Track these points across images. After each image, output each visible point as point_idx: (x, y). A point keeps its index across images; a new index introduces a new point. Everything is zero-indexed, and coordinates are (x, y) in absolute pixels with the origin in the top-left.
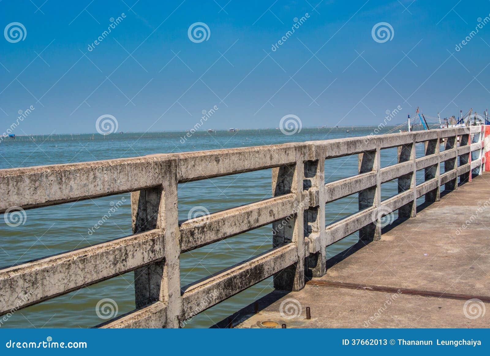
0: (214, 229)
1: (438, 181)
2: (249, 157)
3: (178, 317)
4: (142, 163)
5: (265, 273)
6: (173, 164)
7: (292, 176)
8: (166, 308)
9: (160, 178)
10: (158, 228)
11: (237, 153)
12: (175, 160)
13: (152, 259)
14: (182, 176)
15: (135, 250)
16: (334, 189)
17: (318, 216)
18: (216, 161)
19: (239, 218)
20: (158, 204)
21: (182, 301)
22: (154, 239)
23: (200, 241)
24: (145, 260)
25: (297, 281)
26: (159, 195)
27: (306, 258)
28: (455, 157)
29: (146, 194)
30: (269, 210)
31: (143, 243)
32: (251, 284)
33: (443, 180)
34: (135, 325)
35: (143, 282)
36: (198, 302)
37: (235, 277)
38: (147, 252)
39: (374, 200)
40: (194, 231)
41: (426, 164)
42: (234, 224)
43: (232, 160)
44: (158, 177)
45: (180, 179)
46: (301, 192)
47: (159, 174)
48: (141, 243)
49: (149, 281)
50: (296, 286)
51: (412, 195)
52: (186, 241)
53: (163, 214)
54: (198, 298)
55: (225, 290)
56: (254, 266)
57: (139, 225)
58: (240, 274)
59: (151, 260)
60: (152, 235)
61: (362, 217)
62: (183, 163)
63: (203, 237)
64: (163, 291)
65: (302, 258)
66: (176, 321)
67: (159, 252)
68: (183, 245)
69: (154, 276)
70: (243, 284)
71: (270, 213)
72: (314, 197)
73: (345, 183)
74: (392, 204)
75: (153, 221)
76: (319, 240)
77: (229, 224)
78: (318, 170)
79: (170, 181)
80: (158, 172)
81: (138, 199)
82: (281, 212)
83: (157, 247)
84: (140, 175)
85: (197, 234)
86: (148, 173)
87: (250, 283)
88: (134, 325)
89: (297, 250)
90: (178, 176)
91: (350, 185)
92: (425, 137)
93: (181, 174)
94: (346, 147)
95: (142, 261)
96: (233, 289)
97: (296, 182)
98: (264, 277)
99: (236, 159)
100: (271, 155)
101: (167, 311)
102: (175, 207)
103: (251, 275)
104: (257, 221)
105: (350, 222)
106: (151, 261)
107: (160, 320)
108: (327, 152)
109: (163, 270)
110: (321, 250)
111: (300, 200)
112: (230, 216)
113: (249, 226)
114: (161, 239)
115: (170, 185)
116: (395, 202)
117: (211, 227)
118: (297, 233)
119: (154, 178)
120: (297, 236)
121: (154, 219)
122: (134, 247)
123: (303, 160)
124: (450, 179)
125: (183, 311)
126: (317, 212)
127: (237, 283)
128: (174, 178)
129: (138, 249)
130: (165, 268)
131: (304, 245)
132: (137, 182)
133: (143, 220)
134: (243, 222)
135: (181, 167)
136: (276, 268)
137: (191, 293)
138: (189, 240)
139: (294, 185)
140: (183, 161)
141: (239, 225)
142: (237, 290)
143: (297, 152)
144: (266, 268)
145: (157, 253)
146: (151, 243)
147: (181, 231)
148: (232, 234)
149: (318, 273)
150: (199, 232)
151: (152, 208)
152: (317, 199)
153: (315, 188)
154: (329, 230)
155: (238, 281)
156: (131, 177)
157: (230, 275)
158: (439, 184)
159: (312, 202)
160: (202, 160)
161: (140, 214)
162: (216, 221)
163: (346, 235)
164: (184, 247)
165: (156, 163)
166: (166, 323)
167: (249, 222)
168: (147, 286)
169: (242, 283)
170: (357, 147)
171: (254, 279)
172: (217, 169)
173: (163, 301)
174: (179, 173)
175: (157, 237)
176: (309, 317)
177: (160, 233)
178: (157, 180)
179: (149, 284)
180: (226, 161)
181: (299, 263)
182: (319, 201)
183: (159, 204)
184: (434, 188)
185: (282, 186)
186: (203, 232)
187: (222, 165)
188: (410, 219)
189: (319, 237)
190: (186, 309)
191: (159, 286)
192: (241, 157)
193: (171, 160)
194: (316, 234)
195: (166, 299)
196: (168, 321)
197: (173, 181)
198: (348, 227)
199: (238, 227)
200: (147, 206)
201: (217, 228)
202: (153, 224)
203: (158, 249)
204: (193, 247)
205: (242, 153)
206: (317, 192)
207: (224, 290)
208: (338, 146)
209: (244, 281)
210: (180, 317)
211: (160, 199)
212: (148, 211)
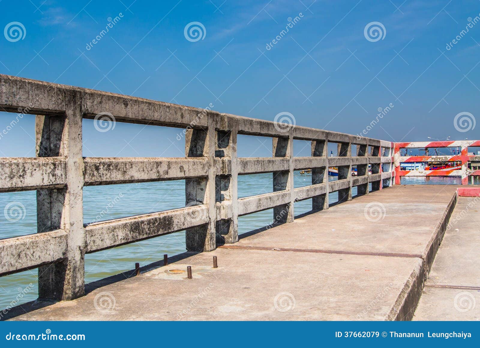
0: (120, 170)
1: (350, 181)
2: (159, 109)
3: (80, 247)
4: (44, 85)
5: (174, 225)
6: (78, 95)
7: (204, 141)
8: (67, 235)
9: (63, 105)
10: (61, 156)
11: (146, 102)
12: (80, 92)
13: (53, 183)
14: (88, 110)
15: (34, 169)
16: (246, 163)
17: (230, 185)
18: (124, 104)
19: (148, 165)
20: (61, 131)
21: (84, 233)
22: (56, 164)
23: (105, 177)
24: (44, 182)
25: (208, 242)
26: (62, 123)
27: (217, 222)
28: (366, 163)
29: (49, 122)
30: (179, 166)
31: (43, 164)
32: (160, 233)
33: (355, 182)
34: (32, 244)
35: (44, 211)
36: (102, 238)
37: (142, 222)
38: (48, 174)
39: (287, 184)
40: (99, 166)
41: (338, 163)
42: (142, 170)
43: (141, 108)
44: (61, 103)
45: (85, 112)
46: (213, 157)
47: (63, 101)
48: (41, 164)
49: (51, 210)
50: (207, 246)
51: (324, 188)
52: (90, 174)
53: (66, 142)
54: (102, 233)
55: (132, 233)
56: (163, 216)
57: (42, 154)
58: (148, 220)
59: (51, 183)
60: (53, 160)
61: (275, 196)
62: (89, 98)
63: (109, 174)
64: (64, 218)
65: (213, 220)
66: (78, 251)
67: (60, 177)
68: (86, 176)
69: (56, 204)
70: (151, 231)
71: (181, 169)
72: (226, 166)
73: (258, 160)
74: (304, 191)
75: (56, 150)
76: (231, 207)
77: (137, 169)
78: (231, 141)
79: (74, 110)
80: (61, 99)
81: (42, 128)
82: (192, 171)
83: (58, 172)
84: (41, 96)
85: (102, 169)
86: (50, 97)
87: (158, 231)
88: (30, 244)
89: (208, 211)
90: (83, 108)
91: (263, 163)
92: (337, 138)
93: (87, 107)
94: (259, 126)
95: (41, 182)
96: (140, 233)
97: (208, 146)
98: (174, 229)
99: (145, 108)
100: (182, 114)
101: (68, 239)
102: (79, 137)
103: (159, 224)
104: (167, 173)
105: (263, 198)
106: (52, 185)
107: (60, 246)
108: (240, 127)
109: (64, 198)
110: (233, 217)
111: (212, 164)
112: (138, 161)
113: (158, 176)
114: (63, 165)
115: (74, 115)
116: (308, 191)
117: (117, 166)
118: (208, 195)
119: (57, 103)
120: (208, 198)
121: (57, 147)
122: (33, 166)
123: (215, 127)
124: (362, 183)
125: (85, 242)
126: (230, 181)
127: (144, 228)
128: (78, 110)
129: (37, 169)
130: (67, 195)
131: (216, 208)
132: (39, 103)
133: (46, 149)
134: (151, 170)
135: (87, 100)
136: (186, 223)
137: (94, 227)
138: (93, 174)
139: (206, 149)
140: (88, 95)
141: (147, 172)
142: (145, 235)
143: (209, 117)
144: (175, 221)
145: (59, 177)
146: (52, 167)
147: (85, 163)
148: (140, 179)
149: (230, 239)
150: (105, 169)
151: (55, 136)
152: (229, 168)
153: (228, 158)
154: (242, 201)
155: (145, 227)
156: (32, 97)
157: (137, 219)
158: (351, 185)
159: (224, 170)
160: (109, 100)
161: (44, 143)
162: (122, 162)
163: (259, 210)
164: (88, 179)
165: (59, 90)
166: (66, 250)
167: (158, 172)
168: (49, 215)
169: (149, 229)
170: (270, 129)
171: (162, 229)
172: (125, 112)
173: (64, 229)
174: (84, 106)
175: (59, 162)
176: (216, 266)
177: (62, 160)
178: (60, 106)
179: (51, 213)
180: (135, 107)
181: (210, 225)
182: (231, 170)
183: (63, 132)
184: (346, 187)
185: (195, 150)
186: (108, 169)
187: (130, 109)
188: (323, 210)
189: (232, 205)
190: (89, 241)
191: (60, 214)
192: (150, 107)
193: (76, 91)
194: (229, 201)
195: (68, 226)
196: (69, 248)
197: (78, 112)
198: (261, 202)
199: (146, 174)
200: (51, 134)
201: (123, 169)
202: (56, 152)
203: (59, 175)
204: (97, 182)
205: (152, 104)
206: (230, 162)
207: (130, 232)
208: (251, 123)
209: (152, 228)
210: (82, 248)
211: (63, 126)
212: (51, 139)
